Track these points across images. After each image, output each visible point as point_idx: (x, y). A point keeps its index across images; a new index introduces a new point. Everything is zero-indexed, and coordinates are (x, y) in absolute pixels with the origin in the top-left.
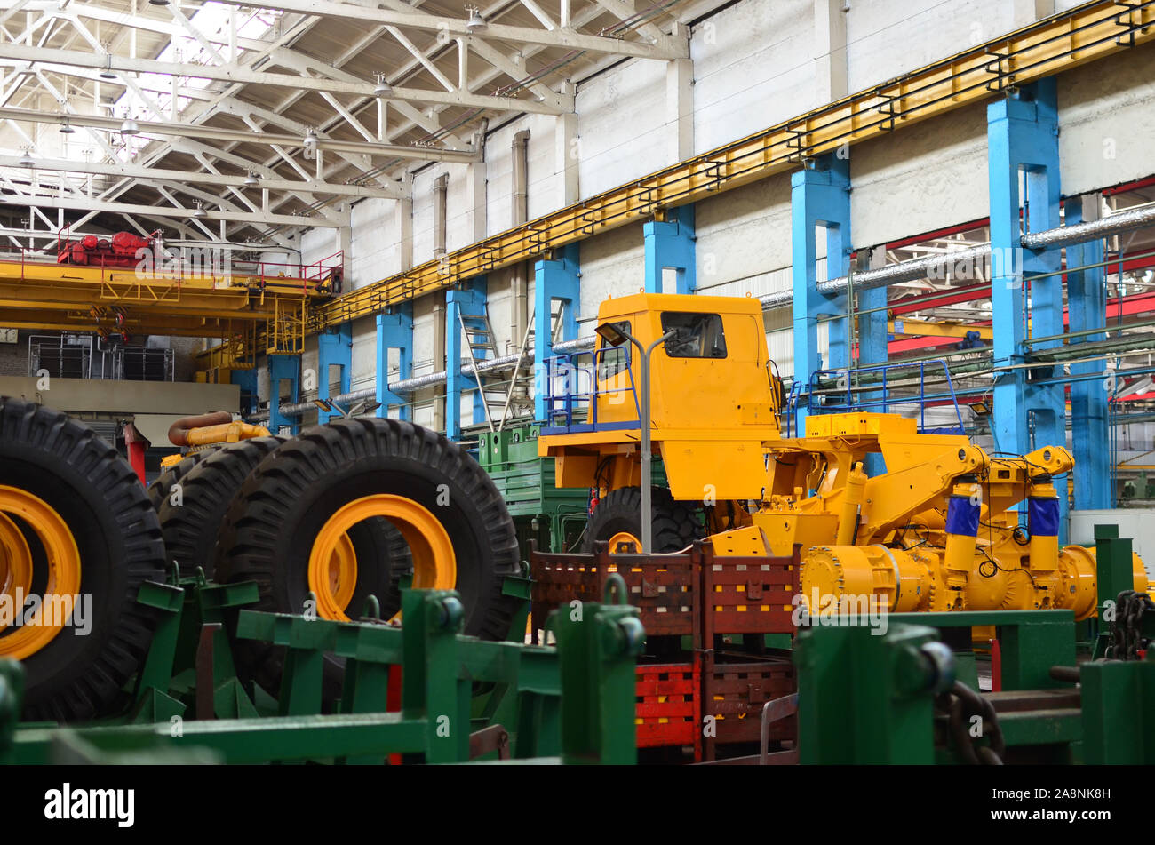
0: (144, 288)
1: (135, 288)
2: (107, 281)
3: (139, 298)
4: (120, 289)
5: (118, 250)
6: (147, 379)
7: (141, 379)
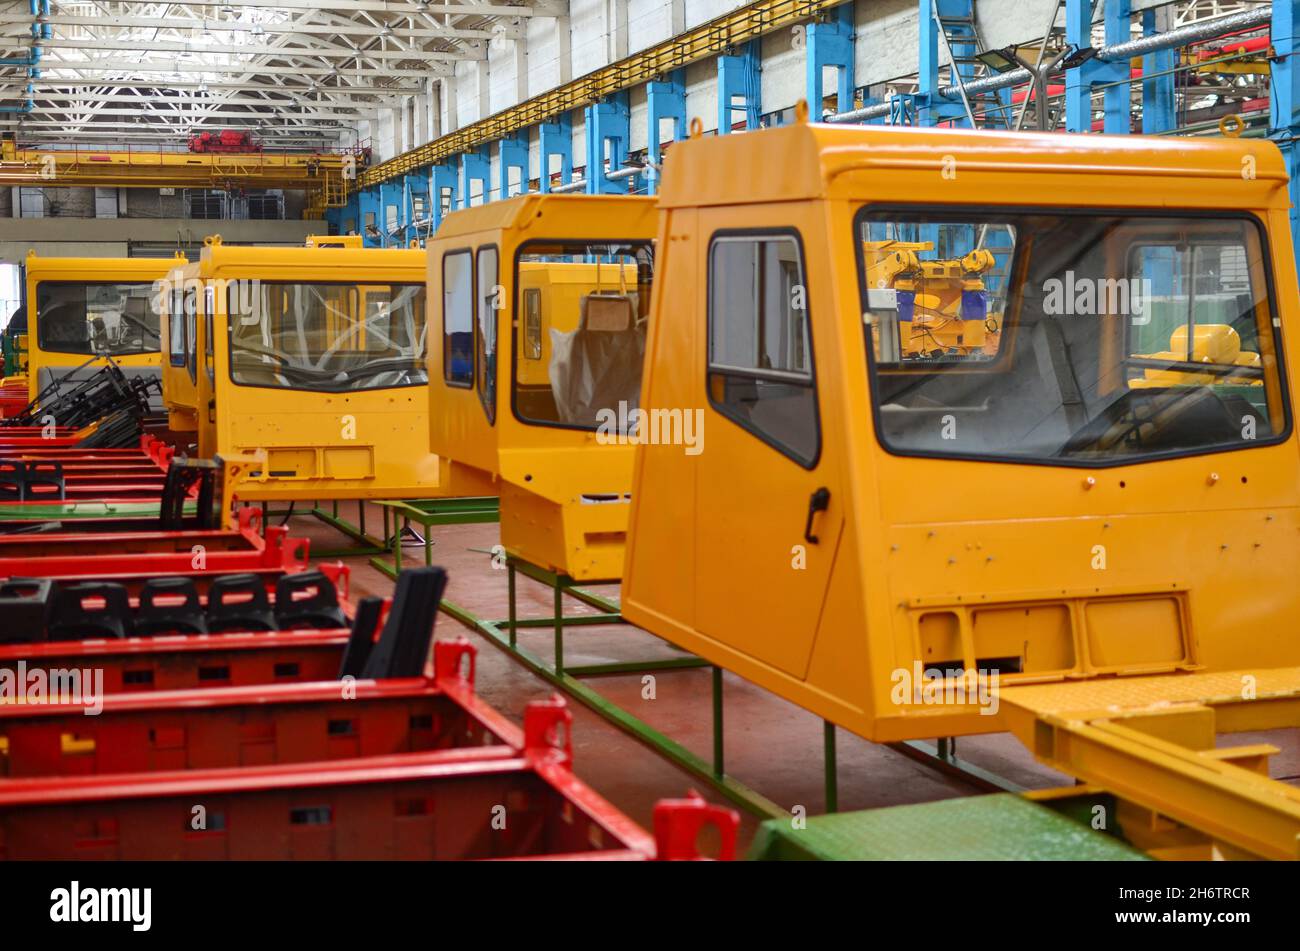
0: (239, 168)
1: (233, 167)
2: (216, 163)
3: (236, 174)
4: (224, 168)
5: (224, 141)
6: (267, 218)
7: (261, 218)
